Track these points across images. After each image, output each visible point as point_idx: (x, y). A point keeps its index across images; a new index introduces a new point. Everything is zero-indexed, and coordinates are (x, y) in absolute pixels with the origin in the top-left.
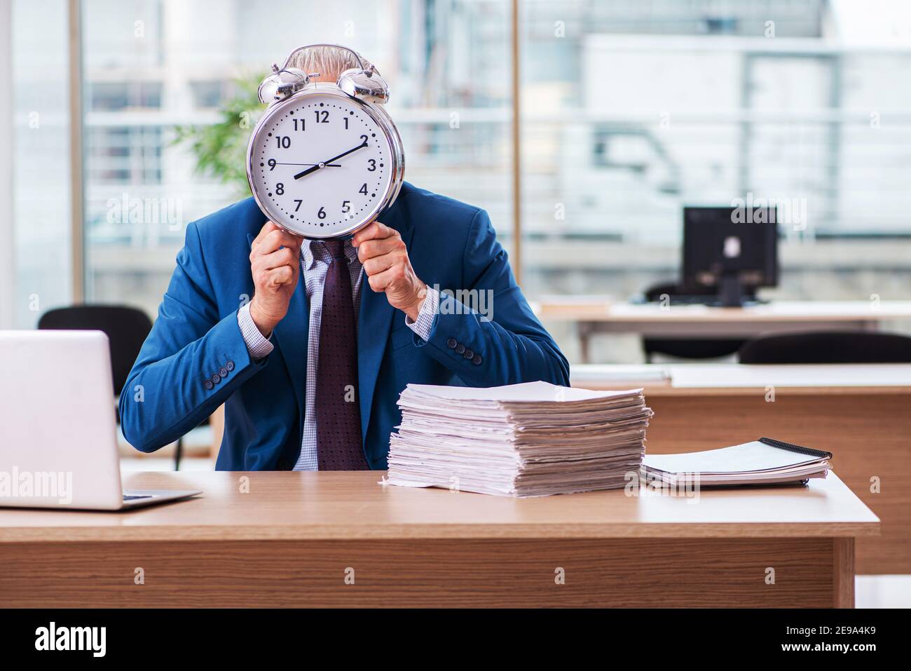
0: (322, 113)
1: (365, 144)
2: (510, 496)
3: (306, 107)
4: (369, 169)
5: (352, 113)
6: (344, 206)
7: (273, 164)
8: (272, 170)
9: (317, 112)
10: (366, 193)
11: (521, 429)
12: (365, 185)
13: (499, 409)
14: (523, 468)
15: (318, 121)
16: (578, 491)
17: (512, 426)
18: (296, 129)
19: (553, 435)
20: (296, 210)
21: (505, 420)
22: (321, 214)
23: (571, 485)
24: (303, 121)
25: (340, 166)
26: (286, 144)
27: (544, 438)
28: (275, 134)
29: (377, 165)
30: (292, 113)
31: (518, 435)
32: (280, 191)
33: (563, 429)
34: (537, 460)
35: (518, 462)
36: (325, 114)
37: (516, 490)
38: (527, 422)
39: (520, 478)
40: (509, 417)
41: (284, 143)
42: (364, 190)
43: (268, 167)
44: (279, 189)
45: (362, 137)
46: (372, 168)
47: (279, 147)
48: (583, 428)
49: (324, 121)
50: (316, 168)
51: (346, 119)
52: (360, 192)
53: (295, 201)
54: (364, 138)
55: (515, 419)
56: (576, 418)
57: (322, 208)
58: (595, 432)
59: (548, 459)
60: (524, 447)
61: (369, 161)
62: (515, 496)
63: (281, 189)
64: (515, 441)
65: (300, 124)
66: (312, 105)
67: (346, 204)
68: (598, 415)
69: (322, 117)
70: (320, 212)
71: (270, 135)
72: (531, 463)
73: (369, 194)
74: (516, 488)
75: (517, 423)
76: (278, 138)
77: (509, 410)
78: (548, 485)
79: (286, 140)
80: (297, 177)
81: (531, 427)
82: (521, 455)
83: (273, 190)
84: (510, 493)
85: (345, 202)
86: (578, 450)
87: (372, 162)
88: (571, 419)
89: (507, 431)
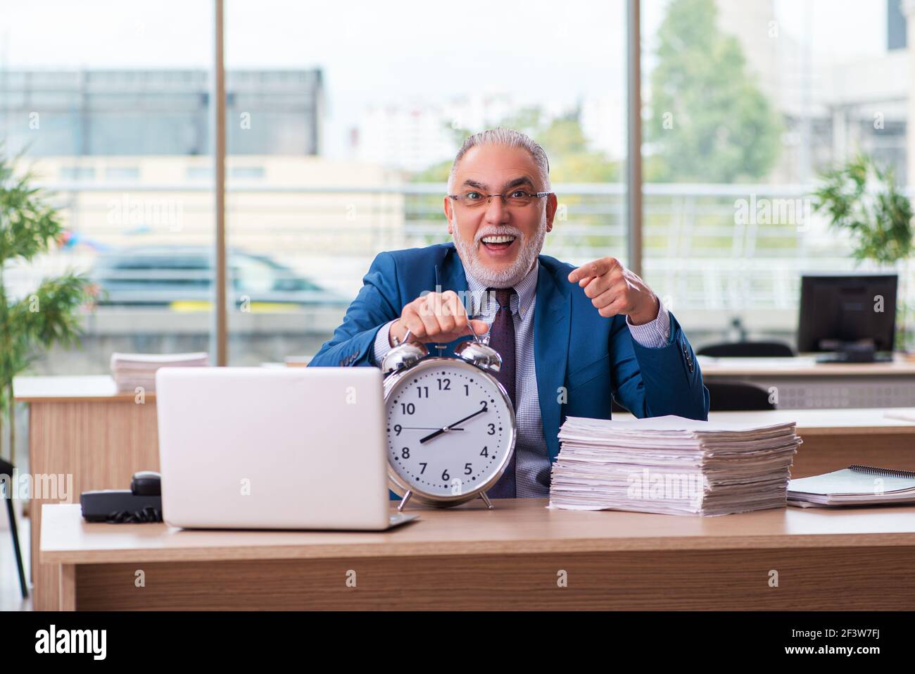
0: (444, 381)
1: (485, 410)
2: (696, 515)
3: (429, 375)
4: (489, 433)
5: (472, 381)
6: (466, 468)
7: (399, 429)
8: (398, 435)
9: (440, 380)
10: (486, 455)
11: (710, 455)
12: (486, 448)
13: (692, 438)
14: (711, 490)
15: (440, 388)
16: (745, 511)
17: (703, 453)
18: (420, 396)
19: (731, 461)
20: (422, 473)
21: (698, 448)
22: (445, 476)
23: (741, 505)
24: (426, 388)
25: (463, 430)
26: (411, 411)
27: (724, 464)
28: (400, 401)
29: (496, 429)
30: (416, 381)
31: (706, 461)
32: (406, 455)
33: (739, 456)
34: (720, 483)
35: (706, 485)
36: (447, 382)
37: (703, 510)
38: (715, 449)
39: (706, 499)
40: (701, 445)
41: (409, 409)
42: (485, 452)
43: (393, 433)
44: (405, 453)
45: (481, 403)
46: (492, 432)
47: (404, 413)
48: (752, 454)
49: (446, 388)
50: (441, 432)
51: (467, 386)
52: (481, 454)
53: (421, 464)
54: (484, 404)
55: (706, 447)
56: (749, 446)
57: (446, 471)
58: (760, 458)
59: (726, 482)
60: (709, 471)
61: (489, 425)
62: (701, 515)
63: (407, 453)
64: (703, 467)
65: (423, 391)
66: (435, 373)
67: (468, 466)
68: (763, 443)
69: (444, 385)
70: (444, 474)
71: (396, 402)
72: (716, 486)
73: (490, 456)
74: (703, 508)
75: (708, 450)
76: (404, 405)
77: (701, 439)
78: (724, 505)
79: (411, 407)
80: (422, 441)
81: (718, 454)
82: (708, 479)
83: (399, 454)
84: (697, 513)
85: (467, 464)
86: (746, 474)
87: (491, 427)
88: (745, 446)
89: (697, 457)
